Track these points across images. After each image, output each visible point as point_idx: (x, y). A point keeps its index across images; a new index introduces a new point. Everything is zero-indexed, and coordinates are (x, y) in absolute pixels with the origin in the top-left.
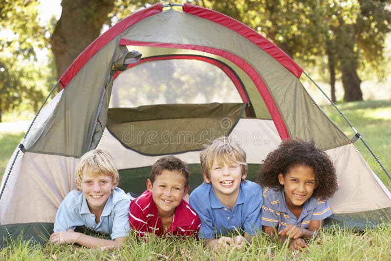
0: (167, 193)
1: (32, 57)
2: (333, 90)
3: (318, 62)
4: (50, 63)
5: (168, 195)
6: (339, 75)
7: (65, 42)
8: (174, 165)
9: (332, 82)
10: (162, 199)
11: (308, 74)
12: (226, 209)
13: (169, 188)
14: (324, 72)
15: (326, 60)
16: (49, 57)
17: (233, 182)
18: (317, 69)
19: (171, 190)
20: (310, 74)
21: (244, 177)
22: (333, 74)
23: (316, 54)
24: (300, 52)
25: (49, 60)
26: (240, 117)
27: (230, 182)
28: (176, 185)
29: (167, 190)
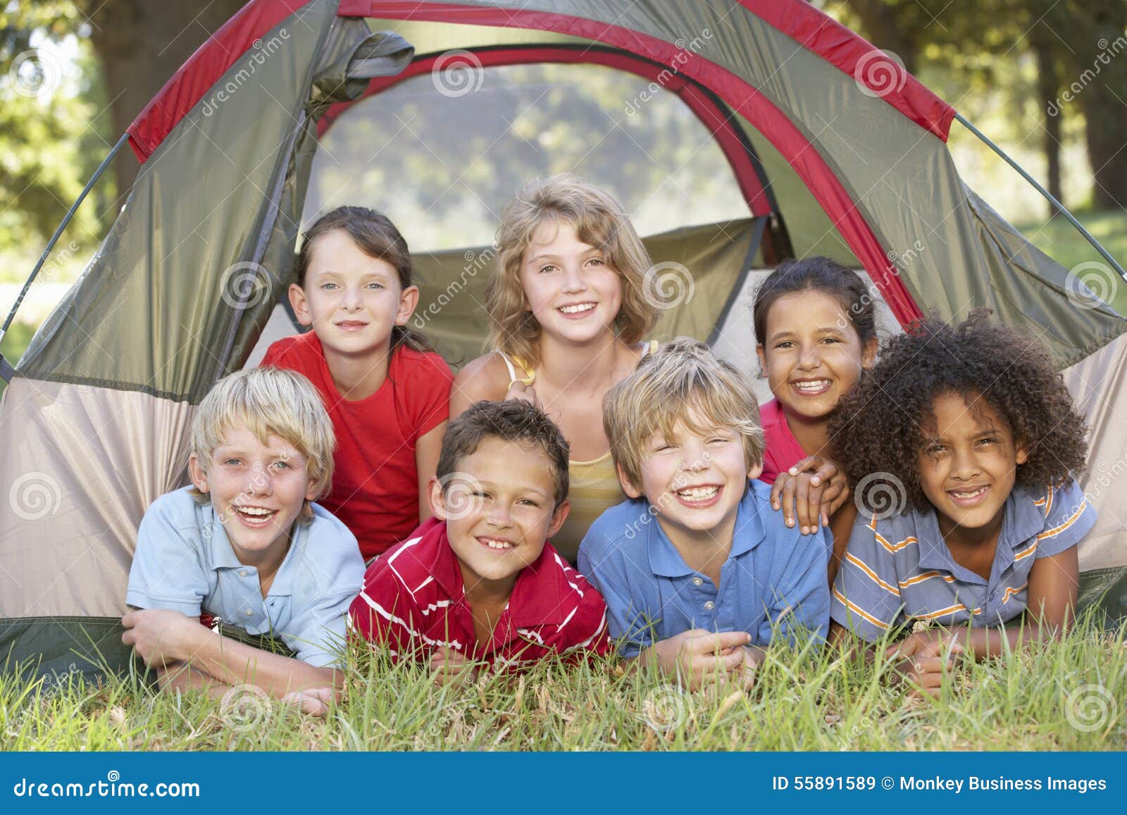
0: (495, 515)
2: (1055, 172)
3: (1004, 78)
4: (87, 86)
5: (501, 523)
6: (1074, 124)
8: (518, 422)
9: (1051, 145)
10: (478, 538)
11: (967, 120)
12: (698, 582)
13: (503, 499)
14: (1022, 112)
15: (1030, 70)
17: (719, 488)
18: (999, 101)
19: (509, 508)
20: (974, 119)
21: (756, 472)
24: (940, 42)
26: (748, 266)
27: (710, 490)
28: (526, 490)
29: (497, 506)
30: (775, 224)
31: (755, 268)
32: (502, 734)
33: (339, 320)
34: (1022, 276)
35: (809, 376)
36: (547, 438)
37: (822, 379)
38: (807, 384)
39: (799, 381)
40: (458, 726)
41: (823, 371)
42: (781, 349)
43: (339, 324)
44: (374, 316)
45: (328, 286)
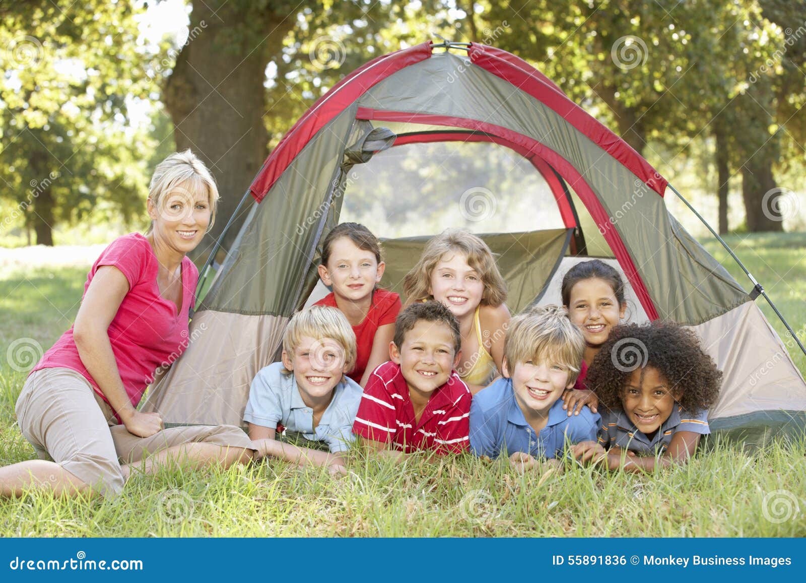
0: (426, 358)
1: (119, 116)
2: (724, 208)
3: (696, 151)
6: (736, 179)
7: (195, 91)
8: (434, 311)
9: (723, 192)
10: (418, 370)
12: (529, 431)
13: (430, 350)
14: (707, 171)
15: (711, 146)
16: (153, 118)
17: (548, 392)
18: (692, 164)
19: (433, 354)
22: (724, 175)
23: (691, 134)
24: (660, 128)
25: (152, 123)
26: (563, 255)
27: (544, 392)
28: (441, 345)
29: (427, 354)
30: (577, 232)
31: (566, 256)
32: (431, 488)
33: (349, 284)
34: (695, 264)
35: (595, 323)
36: (449, 319)
37: (601, 325)
38: (593, 327)
39: (589, 325)
40: (409, 483)
41: (602, 321)
42: (579, 309)
43: (349, 286)
44: (367, 280)
45: (342, 266)
